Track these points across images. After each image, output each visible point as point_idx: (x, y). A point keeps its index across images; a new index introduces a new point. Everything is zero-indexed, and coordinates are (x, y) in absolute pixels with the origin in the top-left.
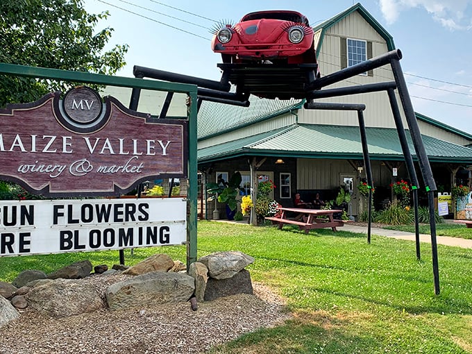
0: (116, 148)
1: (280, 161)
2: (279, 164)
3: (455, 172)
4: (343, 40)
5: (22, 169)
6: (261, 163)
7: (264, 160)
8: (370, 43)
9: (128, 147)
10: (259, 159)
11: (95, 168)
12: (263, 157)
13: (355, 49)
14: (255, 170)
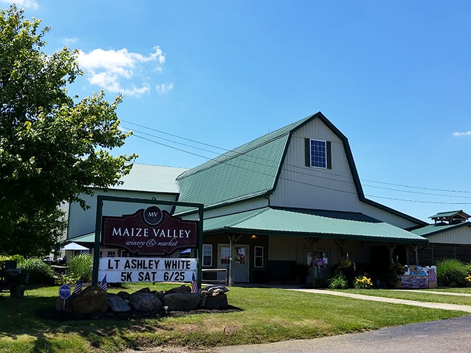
0: (166, 234)
1: (254, 236)
2: (254, 239)
3: (392, 250)
4: (307, 140)
5: (128, 243)
6: (239, 238)
7: (240, 236)
8: (329, 143)
9: (171, 234)
10: (237, 235)
11: (157, 243)
12: (239, 234)
13: (316, 147)
14: (234, 243)
